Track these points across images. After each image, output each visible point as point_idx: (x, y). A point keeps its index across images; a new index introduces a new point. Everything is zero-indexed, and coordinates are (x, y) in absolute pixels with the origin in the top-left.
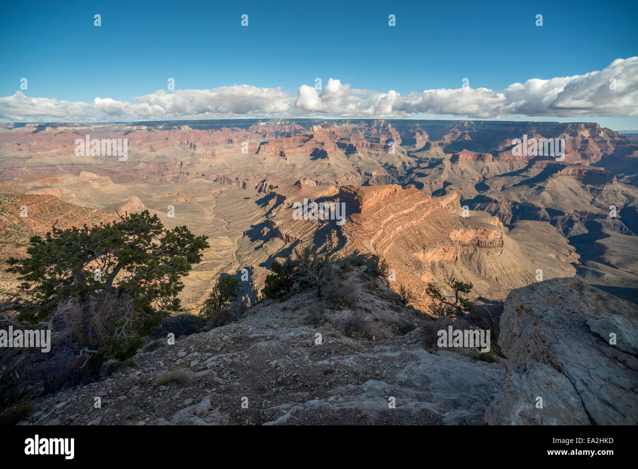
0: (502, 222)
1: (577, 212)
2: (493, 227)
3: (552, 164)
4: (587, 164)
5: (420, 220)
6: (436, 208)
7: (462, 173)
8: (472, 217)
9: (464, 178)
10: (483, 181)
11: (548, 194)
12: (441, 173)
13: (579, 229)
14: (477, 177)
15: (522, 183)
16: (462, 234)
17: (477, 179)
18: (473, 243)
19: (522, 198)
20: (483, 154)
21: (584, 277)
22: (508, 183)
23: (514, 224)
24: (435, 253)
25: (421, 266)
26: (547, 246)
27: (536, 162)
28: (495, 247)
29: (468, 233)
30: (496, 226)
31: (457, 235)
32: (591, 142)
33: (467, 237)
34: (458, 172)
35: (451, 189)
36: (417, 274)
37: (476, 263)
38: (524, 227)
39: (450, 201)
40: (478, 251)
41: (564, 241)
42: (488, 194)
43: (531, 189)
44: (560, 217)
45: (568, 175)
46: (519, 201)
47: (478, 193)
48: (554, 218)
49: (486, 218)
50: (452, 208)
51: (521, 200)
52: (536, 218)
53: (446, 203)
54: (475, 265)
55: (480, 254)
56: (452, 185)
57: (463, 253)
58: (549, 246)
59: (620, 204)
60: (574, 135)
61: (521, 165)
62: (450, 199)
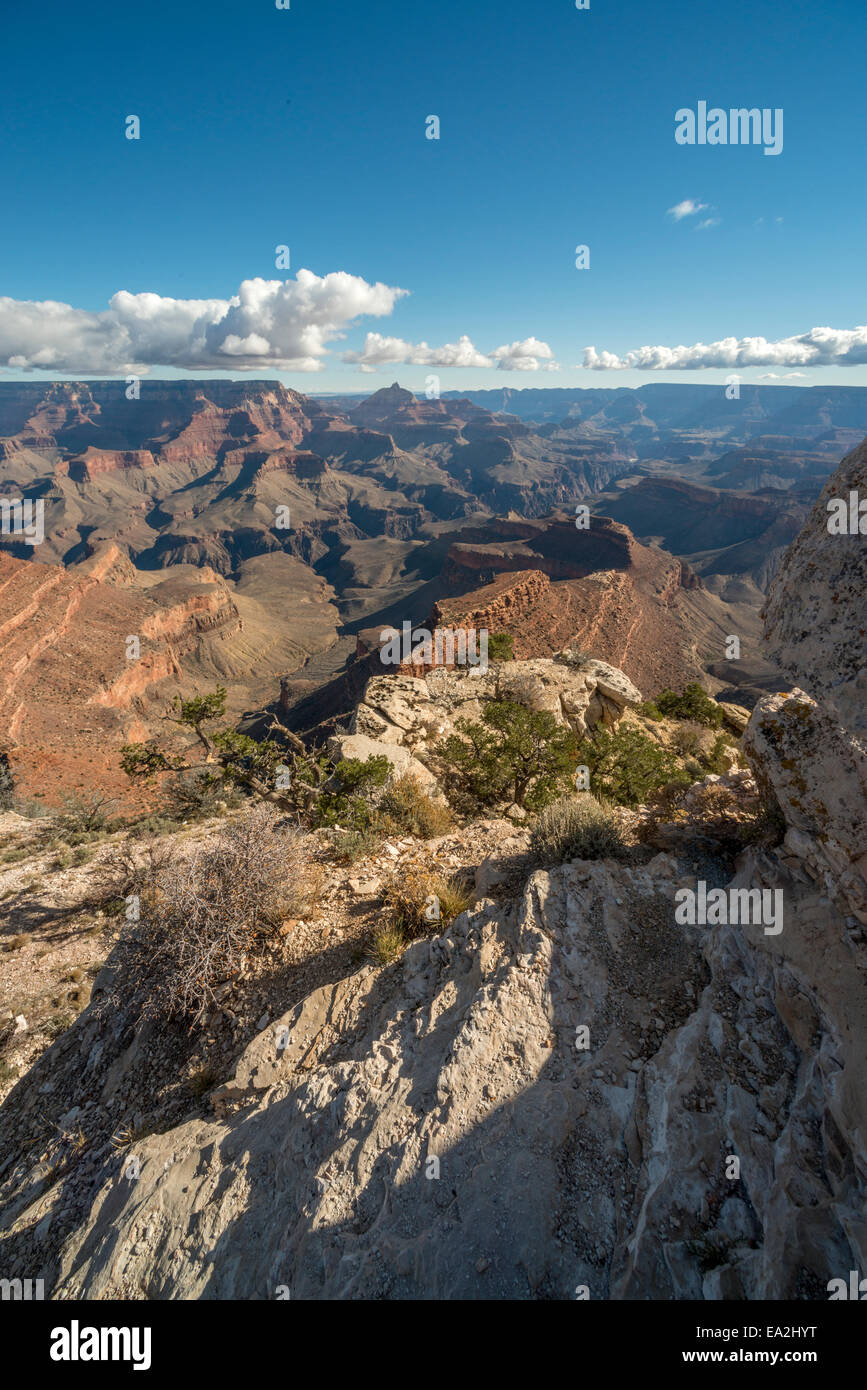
0: (220, 572)
1: (307, 523)
2: (209, 588)
3: (249, 453)
4: (292, 448)
5: (63, 627)
6: (87, 588)
7: (109, 499)
8: (166, 582)
9: (116, 510)
10: (157, 507)
11: (261, 504)
12: (62, 509)
13: (319, 549)
14: (143, 502)
15: (222, 496)
16: (162, 621)
17: (143, 505)
18: (189, 628)
19: (231, 522)
20: (133, 452)
21: (348, 614)
22: (199, 501)
23: (238, 570)
24: (130, 680)
25: (114, 718)
26: (294, 590)
27: (227, 453)
28: (227, 621)
29: (173, 613)
30: (211, 584)
31: (155, 625)
32: (282, 411)
33: (176, 623)
34: (98, 498)
35: (100, 539)
36: (116, 738)
37: (211, 661)
38: (255, 571)
39: (110, 565)
40: (205, 639)
41: (309, 571)
42: (173, 530)
43: (238, 502)
44: (293, 538)
45: (275, 468)
46: (230, 529)
47: (158, 534)
48: (286, 542)
49: (191, 575)
50: (120, 577)
51: (231, 526)
52: (264, 549)
53: (104, 571)
54: (211, 666)
55: (210, 643)
56: (99, 530)
57: (181, 654)
58: (296, 586)
59: (343, 500)
60: (259, 401)
61: (206, 464)
62: (108, 560)
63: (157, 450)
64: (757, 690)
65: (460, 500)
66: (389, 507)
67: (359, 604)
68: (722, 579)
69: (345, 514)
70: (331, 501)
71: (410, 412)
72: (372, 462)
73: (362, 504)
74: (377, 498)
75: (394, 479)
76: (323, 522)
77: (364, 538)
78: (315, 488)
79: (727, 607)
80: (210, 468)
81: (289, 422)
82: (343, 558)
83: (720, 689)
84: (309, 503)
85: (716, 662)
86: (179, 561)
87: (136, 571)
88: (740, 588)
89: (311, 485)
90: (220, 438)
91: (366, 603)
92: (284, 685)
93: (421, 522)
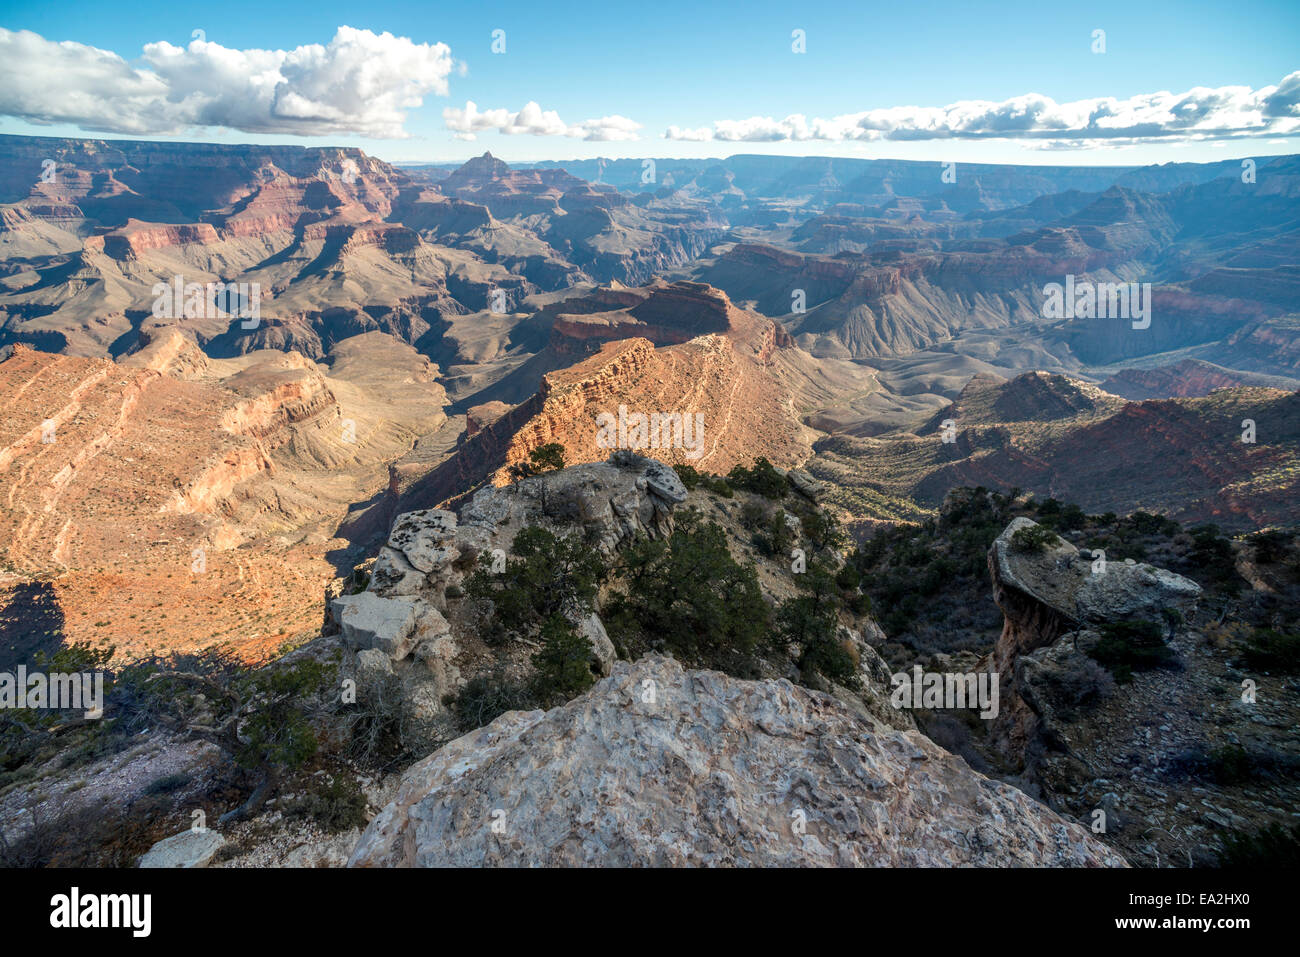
0: (310, 357)
1: (404, 300)
2: (299, 374)
3: (332, 227)
4: (380, 220)
5: (117, 429)
6: (146, 382)
8: (247, 370)
11: (351, 282)
12: (101, 292)
13: (419, 326)
15: (304, 274)
16: (246, 412)
18: (279, 419)
19: (318, 301)
20: (190, 226)
21: (455, 392)
22: (278, 279)
23: (331, 353)
24: (212, 481)
25: (196, 525)
26: (396, 370)
27: (306, 227)
28: (323, 408)
29: (258, 404)
31: (236, 419)
32: (366, 181)
33: (262, 414)
35: (157, 326)
36: (201, 547)
37: (308, 453)
38: (350, 353)
39: (174, 355)
40: (299, 429)
41: (411, 351)
43: (325, 280)
44: (389, 316)
45: (364, 243)
46: (316, 309)
48: (382, 321)
49: (277, 362)
50: (188, 367)
51: (319, 306)
52: (358, 330)
53: (167, 361)
54: (308, 457)
55: (305, 433)
57: (273, 448)
58: (398, 367)
59: (441, 274)
60: (339, 170)
61: (283, 239)
62: (170, 349)
63: (220, 223)
64: (847, 436)
65: (562, 271)
66: (491, 280)
67: (466, 381)
68: (812, 338)
69: (444, 289)
70: (428, 275)
71: (506, 182)
72: (469, 234)
73: (461, 278)
74: (477, 272)
75: (493, 252)
76: (421, 298)
77: (466, 313)
78: (409, 262)
79: (818, 363)
80: (287, 244)
81: (375, 193)
82: (446, 335)
83: (816, 439)
84: (405, 279)
85: (811, 414)
86: (260, 346)
87: (208, 360)
88: (828, 344)
89: (404, 260)
90: (296, 210)
91: (473, 380)
92: (392, 471)
93: (524, 295)
